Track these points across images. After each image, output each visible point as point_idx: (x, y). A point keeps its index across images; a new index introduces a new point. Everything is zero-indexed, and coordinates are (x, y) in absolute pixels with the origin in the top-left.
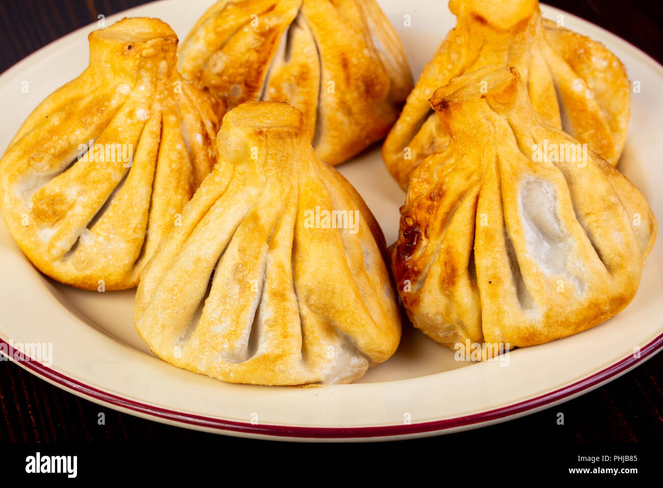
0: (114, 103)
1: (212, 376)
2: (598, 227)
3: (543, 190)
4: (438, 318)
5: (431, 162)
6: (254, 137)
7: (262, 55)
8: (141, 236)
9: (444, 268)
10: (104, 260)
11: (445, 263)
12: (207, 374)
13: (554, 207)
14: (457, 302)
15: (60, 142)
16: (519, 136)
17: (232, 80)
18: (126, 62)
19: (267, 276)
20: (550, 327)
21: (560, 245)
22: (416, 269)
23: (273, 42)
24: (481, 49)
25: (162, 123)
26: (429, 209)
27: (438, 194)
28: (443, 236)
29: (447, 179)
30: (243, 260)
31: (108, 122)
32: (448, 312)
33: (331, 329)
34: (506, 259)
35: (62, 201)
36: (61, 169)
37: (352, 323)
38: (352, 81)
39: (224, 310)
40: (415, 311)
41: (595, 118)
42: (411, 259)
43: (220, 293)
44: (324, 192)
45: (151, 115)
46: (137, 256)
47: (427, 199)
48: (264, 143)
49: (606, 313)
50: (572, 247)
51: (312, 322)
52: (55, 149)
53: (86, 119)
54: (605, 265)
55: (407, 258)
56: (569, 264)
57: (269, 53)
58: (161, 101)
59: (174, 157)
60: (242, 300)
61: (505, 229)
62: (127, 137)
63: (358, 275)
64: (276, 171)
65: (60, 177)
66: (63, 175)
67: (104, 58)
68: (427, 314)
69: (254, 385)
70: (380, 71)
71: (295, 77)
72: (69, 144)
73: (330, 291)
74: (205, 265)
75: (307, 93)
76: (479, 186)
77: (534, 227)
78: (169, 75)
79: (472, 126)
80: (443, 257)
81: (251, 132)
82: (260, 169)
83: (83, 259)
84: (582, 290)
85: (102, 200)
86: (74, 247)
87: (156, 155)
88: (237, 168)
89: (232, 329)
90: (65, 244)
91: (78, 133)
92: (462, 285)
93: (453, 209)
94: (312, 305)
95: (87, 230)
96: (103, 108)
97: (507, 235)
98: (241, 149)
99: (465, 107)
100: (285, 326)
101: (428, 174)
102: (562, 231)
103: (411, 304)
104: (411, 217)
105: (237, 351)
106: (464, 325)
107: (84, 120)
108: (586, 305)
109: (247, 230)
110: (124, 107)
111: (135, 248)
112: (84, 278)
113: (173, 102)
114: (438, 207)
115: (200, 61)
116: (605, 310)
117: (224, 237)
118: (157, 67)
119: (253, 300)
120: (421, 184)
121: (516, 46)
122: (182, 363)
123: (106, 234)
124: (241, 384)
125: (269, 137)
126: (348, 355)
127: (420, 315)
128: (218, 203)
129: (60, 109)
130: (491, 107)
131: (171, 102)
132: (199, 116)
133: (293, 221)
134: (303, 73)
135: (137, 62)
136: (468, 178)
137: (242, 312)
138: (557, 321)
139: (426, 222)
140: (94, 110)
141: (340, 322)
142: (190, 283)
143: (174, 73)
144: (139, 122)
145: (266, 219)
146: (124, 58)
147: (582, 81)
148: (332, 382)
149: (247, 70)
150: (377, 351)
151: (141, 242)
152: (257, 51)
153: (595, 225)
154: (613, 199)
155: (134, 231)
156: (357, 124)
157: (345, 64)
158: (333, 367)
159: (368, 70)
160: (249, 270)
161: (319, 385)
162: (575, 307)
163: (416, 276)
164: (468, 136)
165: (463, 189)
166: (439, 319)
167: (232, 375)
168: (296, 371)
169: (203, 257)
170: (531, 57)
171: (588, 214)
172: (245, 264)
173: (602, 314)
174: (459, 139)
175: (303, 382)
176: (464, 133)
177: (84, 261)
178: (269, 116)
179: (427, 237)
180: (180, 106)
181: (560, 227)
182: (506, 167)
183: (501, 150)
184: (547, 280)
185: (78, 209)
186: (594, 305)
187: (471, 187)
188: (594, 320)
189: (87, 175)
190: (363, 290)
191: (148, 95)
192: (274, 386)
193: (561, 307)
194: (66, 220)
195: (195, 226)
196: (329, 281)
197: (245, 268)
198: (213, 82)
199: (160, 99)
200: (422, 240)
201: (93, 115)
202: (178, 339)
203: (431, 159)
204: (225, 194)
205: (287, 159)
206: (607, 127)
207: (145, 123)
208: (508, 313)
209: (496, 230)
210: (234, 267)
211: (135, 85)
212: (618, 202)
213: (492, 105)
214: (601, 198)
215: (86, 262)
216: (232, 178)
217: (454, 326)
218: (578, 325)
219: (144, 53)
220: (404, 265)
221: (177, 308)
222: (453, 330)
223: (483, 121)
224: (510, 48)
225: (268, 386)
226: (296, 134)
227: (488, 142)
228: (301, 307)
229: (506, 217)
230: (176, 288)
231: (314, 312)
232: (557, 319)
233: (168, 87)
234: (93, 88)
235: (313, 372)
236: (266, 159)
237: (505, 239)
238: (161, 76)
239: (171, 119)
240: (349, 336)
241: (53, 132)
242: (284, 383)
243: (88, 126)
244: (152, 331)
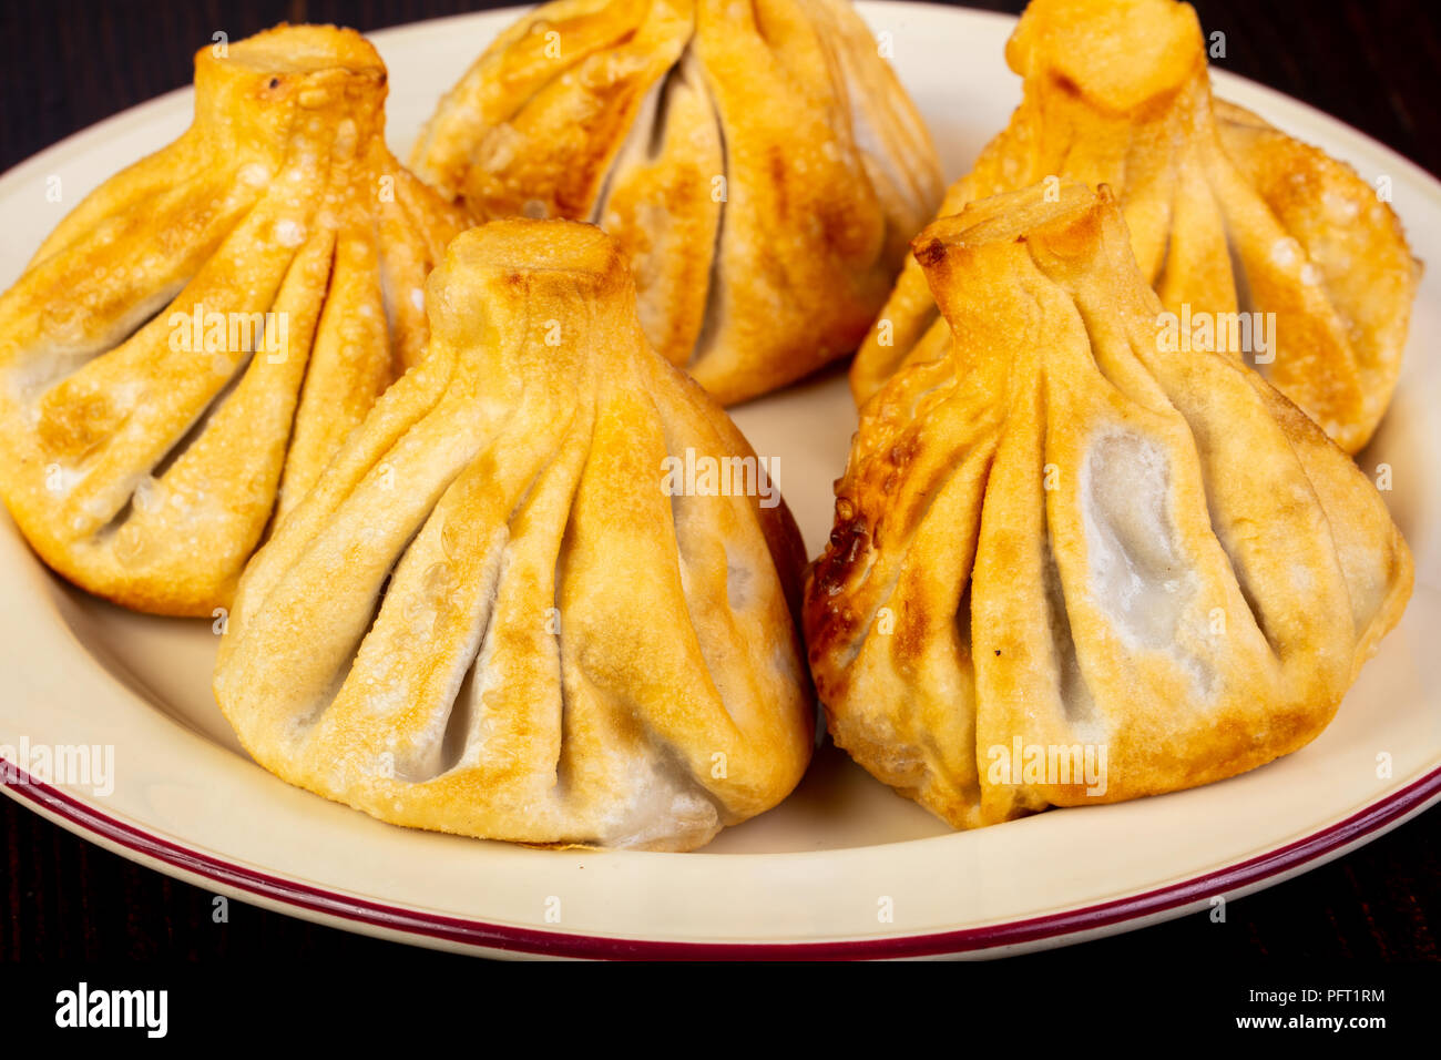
0: (232, 204)
1: (358, 808)
2: (1258, 552)
3: (1142, 459)
4: (884, 727)
5: (905, 382)
6: (502, 287)
7: (598, 139)
8: (263, 500)
9: (903, 615)
10: (179, 547)
11: (907, 603)
12: (346, 801)
13: (1164, 500)
14: (925, 694)
15: (111, 281)
16: (1098, 335)
17: (528, 188)
18: (264, 115)
19: (499, 594)
20: (1126, 764)
21: (1169, 586)
22: (848, 616)
23: (623, 112)
24: (1067, 152)
25: (333, 258)
26: (886, 483)
27: (906, 452)
28: (908, 545)
29: (929, 420)
30: (449, 556)
31: (215, 245)
32: (904, 715)
33: (631, 725)
34: (1040, 606)
35: (104, 413)
36: (110, 342)
37: (676, 715)
38: (792, 211)
39: (399, 662)
40: (838, 710)
41: (1319, 330)
42: (841, 593)
43: (393, 624)
44: (652, 425)
45: (309, 236)
46: (252, 545)
47: (884, 461)
48: (522, 304)
49: (1261, 746)
50: (1195, 591)
51: (587, 704)
52: (99, 296)
53: (170, 236)
54: (1268, 639)
55: (832, 591)
56: (1183, 628)
57: (613, 135)
58: (338, 209)
59: (352, 332)
60: (438, 644)
61: (1047, 537)
62: (252, 279)
63: (706, 613)
64: (547, 369)
65: (103, 359)
66: (111, 354)
67: (218, 105)
68: (862, 716)
69: (446, 834)
70: (861, 195)
71: (667, 192)
72: (129, 286)
73: (631, 638)
74: (367, 562)
75: (691, 230)
76: (996, 438)
77: (1115, 540)
78: (360, 153)
79: (993, 302)
80: (902, 591)
81: (494, 277)
82: (511, 360)
83: (136, 540)
84: (1208, 689)
85: (187, 415)
86: (123, 514)
87: (313, 326)
88: (462, 357)
89: (411, 707)
90: (101, 506)
91: (149, 263)
92: (938, 656)
93: (937, 482)
94: (592, 668)
95: (151, 479)
96: (208, 214)
97: (1050, 553)
98: (471, 313)
99: (980, 261)
100: (524, 709)
101: (898, 410)
102: (1175, 554)
103: (832, 694)
104: (849, 500)
105: (415, 756)
106: (938, 745)
107: (164, 237)
108: (1214, 723)
109: (466, 491)
110: (252, 214)
111: (249, 526)
112: (136, 583)
113: (366, 216)
114: (905, 479)
115: (466, 144)
116: (1258, 739)
117: (416, 504)
118: (333, 132)
119: (461, 645)
120: (881, 430)
121: (1143, 151)
122: (297, 773)
123: (189, 490)
124: (421, 830)
125: (533, 289)
126: (668, 789)
127: (847, 718)
128: (415, 430)
129: (120, 212)
130: (1038, 265)
131: (360, 214)
132: (426, 249)
133: (570, 480)
134: (684, 185)
135: (288, 117)
136: (975, 418)
137: (436, 669)
138: (1144, 753)
139: (878, 511)
140: (190, 215)
141: (652, 711)
142: (330, 598)
143: (373, 151)
144: (281, 249)
145: (508, 471)
146: (260, 107)
147: (1296, 244)
148: (625, 845)
149: (561, 169)
150: (733, 787)
151: (264, 514)
152: (587, 129)
153: (1252, 546)
154: (1299, 493)
155: (250, 488)
156: (800, 308)
157: (778, 172)
158: (627, 811)
159: (830, 189)
160: (462, 580)
161: (592, 848)
162: (1189, 725)
163: (848, 632)
164: (983, 326)
165: (960, 441)
166: (887, 729)
167: (398, 807)
168: (542, 811)
169: (365, 543)
170: (1180, 179)
171: (1240, 521)
172: (453, 566)
173: (1252, 747)
174: (965, 332)
175: (555, 838)
176: (975, 318)
177: (138, 545)
178: (546, 248)
179: (877, 546)
180: (383, 225)
181: (1171, 545)
182: (1058, 399)
183: (1053, 363)
184: (1129, 659)
185: (136, 432)
186: (1233, 726)
187: (978, 438)
188: (1232, 760)
189: (161, 357)
190: (717, 649)
191: (309, 192)
192: (492, 841)
193: (1154, 723)
194: (108, 453)
195: (361, 476)
196: (630, 617)
197: (452, 575)
198: (487, 191)
199: (336, 204)
200: (867, 552)
201: (185, 227)
202: (296, 720)
203: (908, 376)
204: (434, 412)
205: (573, 342)
206: (1348, 354)
207: (295, 253)
208: (1033, 725)
209: (1023, 538)
210: (429, 572)
211: (281, 169)
212: (1309, 499)
213: (1041, 260)
214: (1270, 487)
215: (139, 550)
216: (452, 378)
217: (916, 747)
218: (1194, 767)
219: (304, 98)
220: (826, 606)
221: (296, 652)
222: (916, 756)
223: (1017, 293)
224: (1130, 155)
225: (477, 838)
226: (597, 290)
227: (1024, 341)
228: (567, 669)
229: (1049, 512)
230: (299, 607)
231: (594, 683)
232: (1144, 748)
233: (356, 179)
234: (194, 171)
235: (580, 817)
236: (525, 340)
237: (1043, 561)
238: (341, 154)
239: (358, 249)
240: (672, 747)
241: (100, 258)
242: (511, 836)
243: (171, 249)
244: (241, 698)
